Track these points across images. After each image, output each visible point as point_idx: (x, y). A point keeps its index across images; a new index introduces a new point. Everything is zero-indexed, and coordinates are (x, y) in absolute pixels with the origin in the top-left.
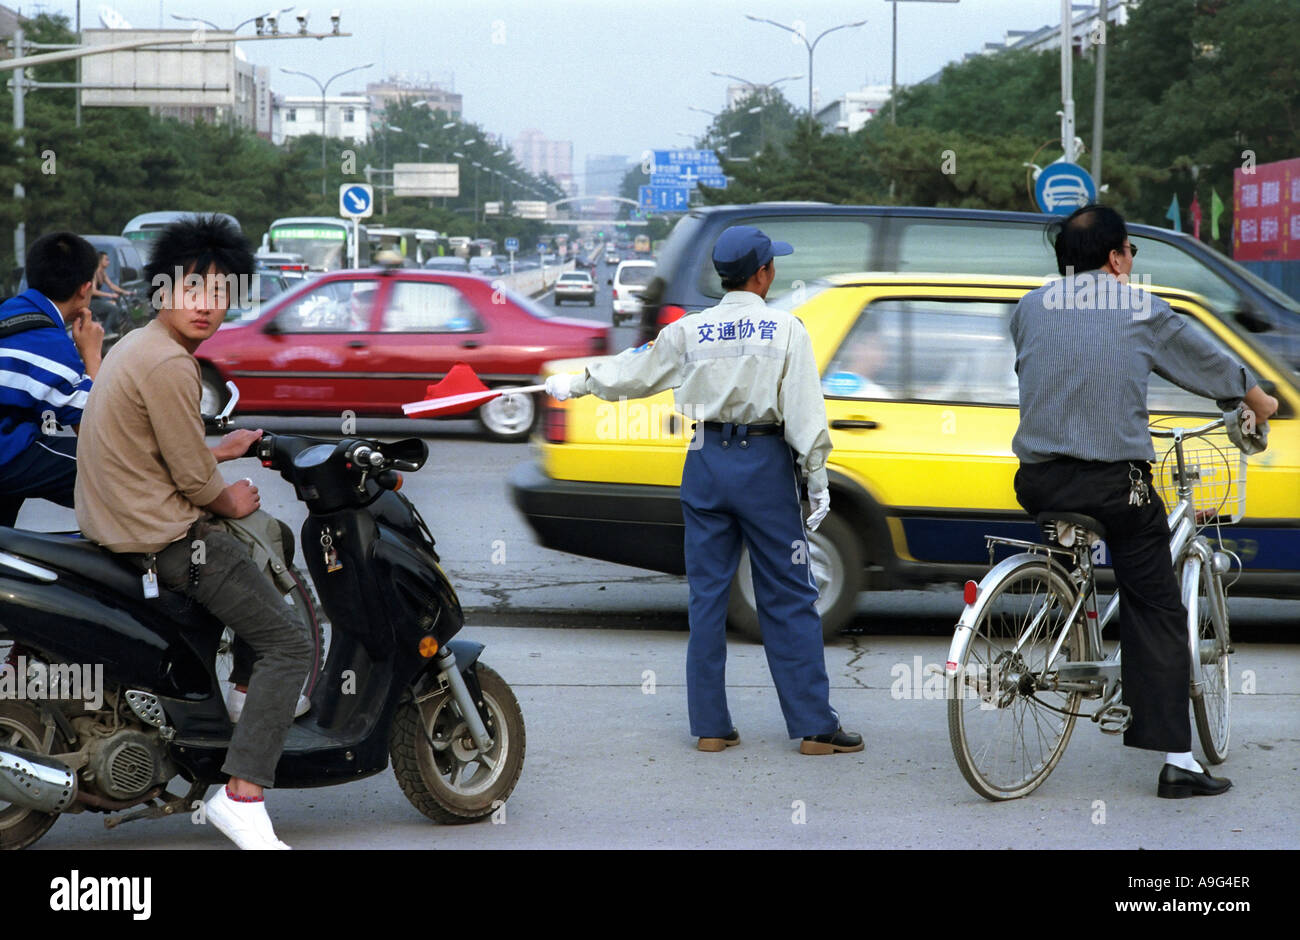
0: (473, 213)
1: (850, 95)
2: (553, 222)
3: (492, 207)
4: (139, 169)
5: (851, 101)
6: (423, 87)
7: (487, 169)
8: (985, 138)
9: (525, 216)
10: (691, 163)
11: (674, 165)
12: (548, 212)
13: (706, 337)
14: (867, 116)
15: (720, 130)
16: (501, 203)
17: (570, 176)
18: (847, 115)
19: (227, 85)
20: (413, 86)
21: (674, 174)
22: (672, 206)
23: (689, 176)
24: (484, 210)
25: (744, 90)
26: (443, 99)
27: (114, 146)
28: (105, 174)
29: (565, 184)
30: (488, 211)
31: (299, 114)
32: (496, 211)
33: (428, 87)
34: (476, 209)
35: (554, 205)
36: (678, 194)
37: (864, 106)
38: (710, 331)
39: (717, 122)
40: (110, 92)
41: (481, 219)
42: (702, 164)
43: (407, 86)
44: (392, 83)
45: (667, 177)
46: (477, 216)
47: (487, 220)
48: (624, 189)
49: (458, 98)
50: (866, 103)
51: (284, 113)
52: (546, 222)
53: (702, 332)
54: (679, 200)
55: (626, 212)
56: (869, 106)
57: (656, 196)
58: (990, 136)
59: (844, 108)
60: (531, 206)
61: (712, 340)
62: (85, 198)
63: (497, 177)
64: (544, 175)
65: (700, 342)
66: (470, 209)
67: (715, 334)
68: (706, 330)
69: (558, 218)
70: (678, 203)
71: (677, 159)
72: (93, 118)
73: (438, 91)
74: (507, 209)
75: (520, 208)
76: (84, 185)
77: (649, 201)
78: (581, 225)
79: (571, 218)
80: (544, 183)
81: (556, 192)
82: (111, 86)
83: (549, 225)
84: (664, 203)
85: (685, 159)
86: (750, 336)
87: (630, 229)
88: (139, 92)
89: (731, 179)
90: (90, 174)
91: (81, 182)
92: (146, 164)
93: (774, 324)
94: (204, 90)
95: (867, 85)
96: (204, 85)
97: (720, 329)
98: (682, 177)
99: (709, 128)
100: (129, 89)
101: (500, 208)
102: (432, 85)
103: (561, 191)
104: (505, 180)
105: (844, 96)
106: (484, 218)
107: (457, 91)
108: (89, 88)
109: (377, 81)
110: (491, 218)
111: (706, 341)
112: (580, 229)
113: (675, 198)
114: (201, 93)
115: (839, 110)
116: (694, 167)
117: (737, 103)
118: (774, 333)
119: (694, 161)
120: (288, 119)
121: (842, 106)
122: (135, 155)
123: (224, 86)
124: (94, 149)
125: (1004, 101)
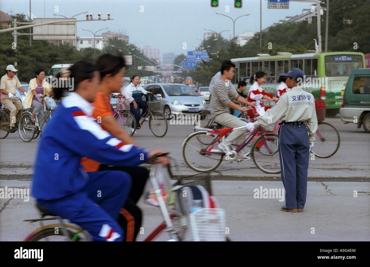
0: (134, 69)
1: (240, 35)
2: (156, 72)
3: (140, 68)
4: (48, 58)
5: (241, 37)
6: (118, 34)
7: (137, 57)
8: (292, 47)
9: (149, 70)
10: (199, 55)
11: (194, 55)
12: (154, 69)
13: (294, 100)
14: (246, 41)
15: (203, 45)
16: (142, 67)
17: (158, 59)
18: (239, 41)
19: (74, 34)
20: (115, 33)
21: (194, 58)
22: (191, 67)
23: (198, 58)
24: (137, 68)
25: (209, 34)
26: (123, 37)
27: (41, 52)
28: (39, 59)
29: (158, 61)
30: (139, 69)
31: (84, 42)
32: (141, 69)
33: (119, 34)
34: (135, 68)
35: (156, 67)
36: (193, 64)
37: (244, 38)
38: (295, 98)
39: (202, 43)
40: (41, 36)
41: (136, 71)
42: (202, 55)
43: (113, 34)
44: (109, 33)
45: (192, 59)
46: (135, 71)
47: (138, 71)
48: (174, 62)
49: (127, 37)
50: (245, 37)
51: (79, 41)
52: (154, 72)
53: (293, 98)
54: (193, 65)
55: (176, 69)
56: (246, 38)
57: (187, 64)
58: (293, 46)
59: (238, 39)
60: (150, 67)
61: (296, 100)
62: (34, 66)
63: (140, 59)
64: (152, 59)
65: (293, 101)
66: (133, 68)
67: (297, 99)
68: (294, 98)
69: (157, 71)
70: (193, 66)
71: (195, 54)
72: (34, 43)
73: (122, 35)
74: (144, 68)
75: (147, 68)
76: (33, 62)
77: (185, 66)
78: (163, 73)
79: (160, 71)
80: (153, 61)
81: (156, 63)
82: (41, 34)
83: (154, 73)
84: (189, 66)
85: (197, 54)
86: (305, 99)
87: (177, 73)
88: (49, 36)
89: (211, 59)
90: (35, 59)
91: (32, 61)
92: (50, 56)
93: (310, 96)
94: (68, 35)
95: (245, 32)
96: (68, 34)
97: (298, 98)
98: (196, 59)
99: (200, 45)
100: (46, 35)
101: (142, 68)
102: (120, 33)
103: (157, 63)
104: (142, 60)
105: (238, 35)
106: (137, 71)
107: (128, 35)
108: (35, 35)
109: (105, 32)
110: (139, 71)
111: (295, 101)
112: (162, 74)
113: (192, 65)
114: (67, 36)
115: (237, 39)
116: (200, 56)
117: (208, 38)
118: (310, 99)
119: (199, 54)
120: (80, 43)
121: (238, 38)
122: (47, 54)
123: (73, 34)
124: (35, 52)
125: (288, 37)
